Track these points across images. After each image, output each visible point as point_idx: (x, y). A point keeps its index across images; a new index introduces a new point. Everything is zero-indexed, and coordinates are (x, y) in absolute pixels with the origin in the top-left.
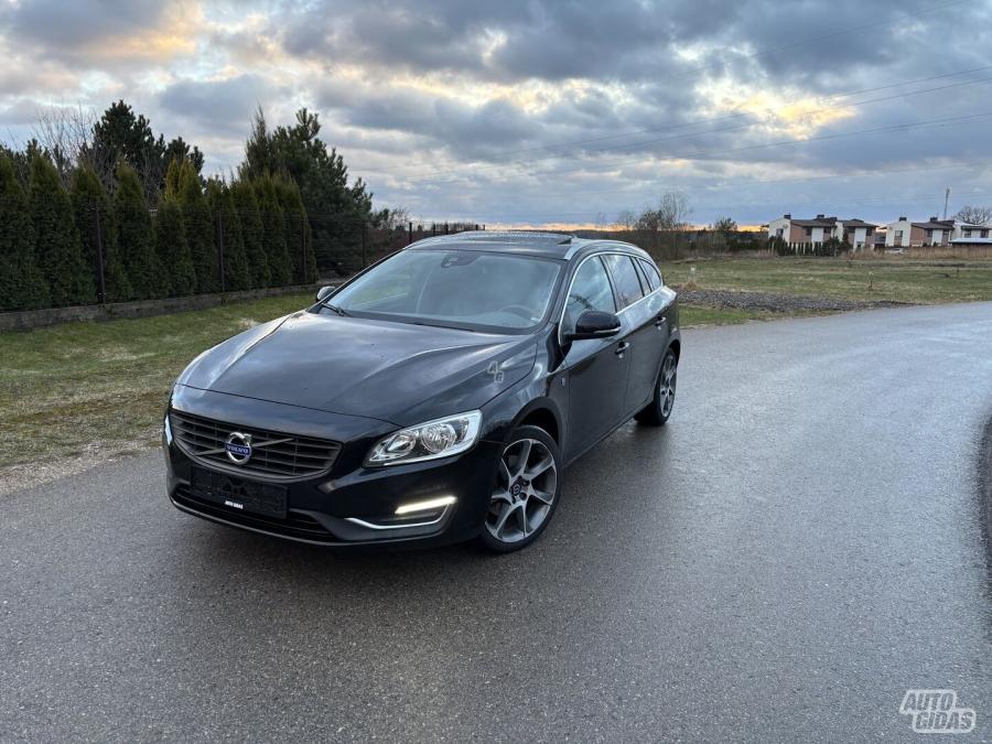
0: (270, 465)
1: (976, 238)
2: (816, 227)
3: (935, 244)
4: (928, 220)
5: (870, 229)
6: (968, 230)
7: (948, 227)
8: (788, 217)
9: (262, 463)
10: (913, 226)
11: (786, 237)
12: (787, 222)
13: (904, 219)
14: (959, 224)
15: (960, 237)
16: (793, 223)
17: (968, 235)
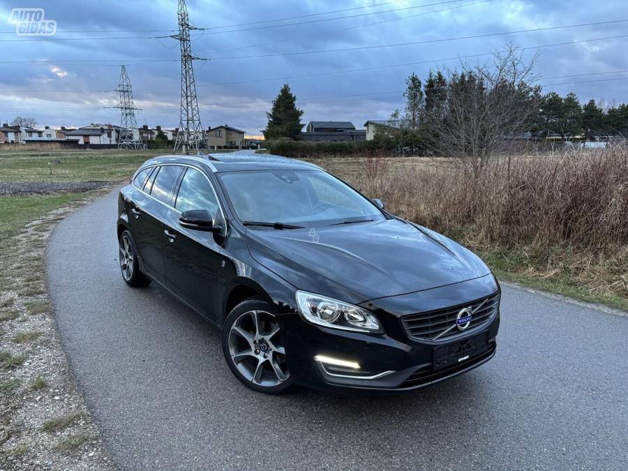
1: (35, 137)
3: (12, 141)
6: (30, 132)
7: (16, 130)
9: (476, 321)
14: (23, 129)
17: (31, 136)
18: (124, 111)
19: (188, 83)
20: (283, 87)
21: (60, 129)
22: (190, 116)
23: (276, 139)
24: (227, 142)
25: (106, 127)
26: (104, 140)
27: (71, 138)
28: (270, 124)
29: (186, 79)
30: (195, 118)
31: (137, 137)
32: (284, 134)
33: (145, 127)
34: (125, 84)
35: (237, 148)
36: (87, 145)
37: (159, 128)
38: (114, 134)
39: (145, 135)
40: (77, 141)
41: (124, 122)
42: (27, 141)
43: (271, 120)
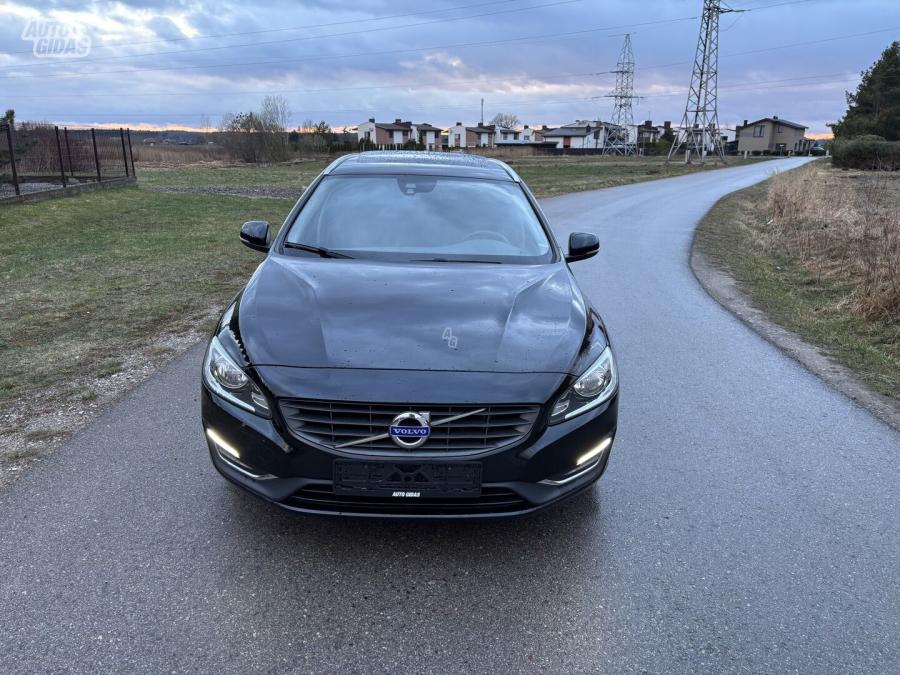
0: (452, 441)
1: (510, 139)
2: (396, 130)
3: (484, 145)
4: (476, 125)
5: (437, 132)
6: (505, 133)
7: (491, 130)
8: (372, 121)
9: (443, 441)
10: (468, 130)
11: (373, 138)
12: (373, 126)
13: (459, 124)
14: (498, 129)
15: (499, 139)
16: (378, 127)
17: (505, 138)
18: (619, 102)
19: (707, 53)
20: (890, 46)
21: (540, 128)
22: (702, 104)
23: (850, 139)
24: (771, 145)
25: (594, 125)
26: (589, 142)
27: (549, 140)
28: (852, 113)
29: (705, 46)
30: (708, 107)
31: (633, 137)
32: (873, 130)
33: (648, 124)
34: (626, 61)
35: (786, 154)
36: (567, 149)
37: (667, 124)
38: (602, 134)
39: (646, 135)
40: (555, 144)
41: (616, 117)
42: (499, 145)
43: (854, 104)
